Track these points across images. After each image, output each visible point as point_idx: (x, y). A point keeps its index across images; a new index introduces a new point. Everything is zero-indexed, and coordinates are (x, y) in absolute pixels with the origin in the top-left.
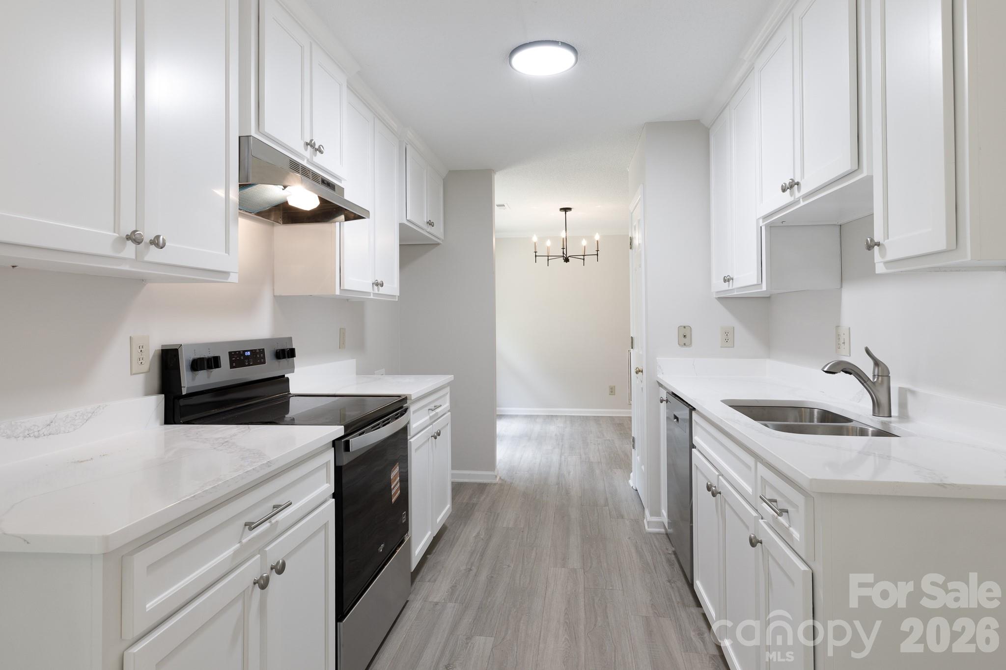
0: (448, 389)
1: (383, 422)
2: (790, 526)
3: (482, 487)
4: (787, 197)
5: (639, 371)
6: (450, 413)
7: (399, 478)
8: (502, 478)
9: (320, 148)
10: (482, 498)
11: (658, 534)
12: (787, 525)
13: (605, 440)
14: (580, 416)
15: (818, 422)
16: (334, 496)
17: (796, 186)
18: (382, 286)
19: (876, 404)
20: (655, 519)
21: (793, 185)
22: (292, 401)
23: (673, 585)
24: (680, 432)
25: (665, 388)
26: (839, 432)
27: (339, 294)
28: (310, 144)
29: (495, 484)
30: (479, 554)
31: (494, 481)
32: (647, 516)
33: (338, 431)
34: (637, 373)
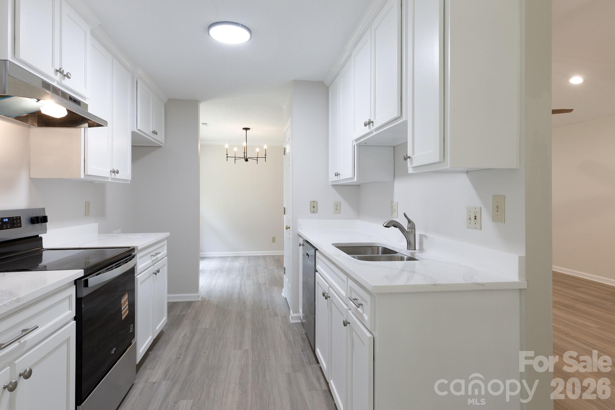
0: (166, 242)
1: (116, 265)
2: (363, 313)
3: (189, 304)
4: (366, 130)
5: (288, 228)
6: (166, 257)
7: (127, 303)
8: (203, 297)
9: (68, 74)
10: (189, 311)
11: (298, 323)
12: (362, 312)
13: (269, 270)
14: (254, 256)
15: (381, 254)
16: (75, 318)
17: (371, 123)
18: (118, 173)
19: (409, 243)
20: (296, 315)
21: (369, 123)
22: (45, 253)
23: (304, 352)
24: (310, 263)
25: (302, 238)
26: (391, 259)
27: (83, 178)
28: (59, 71)
29: (198, 301)
30: (185, 348)
31: (197, 300)
32: (291, 314)
33: (80, 273)
34: (287, 229)
